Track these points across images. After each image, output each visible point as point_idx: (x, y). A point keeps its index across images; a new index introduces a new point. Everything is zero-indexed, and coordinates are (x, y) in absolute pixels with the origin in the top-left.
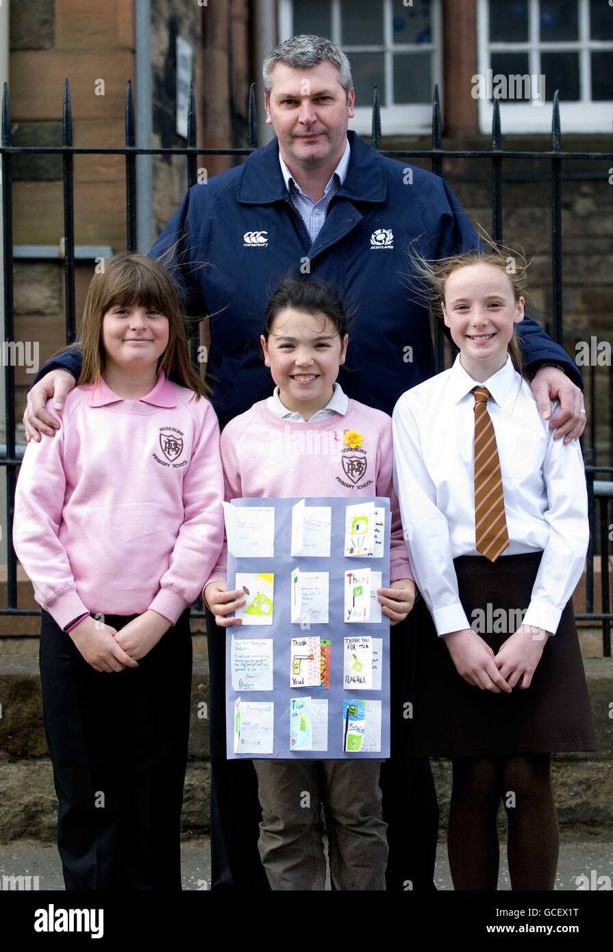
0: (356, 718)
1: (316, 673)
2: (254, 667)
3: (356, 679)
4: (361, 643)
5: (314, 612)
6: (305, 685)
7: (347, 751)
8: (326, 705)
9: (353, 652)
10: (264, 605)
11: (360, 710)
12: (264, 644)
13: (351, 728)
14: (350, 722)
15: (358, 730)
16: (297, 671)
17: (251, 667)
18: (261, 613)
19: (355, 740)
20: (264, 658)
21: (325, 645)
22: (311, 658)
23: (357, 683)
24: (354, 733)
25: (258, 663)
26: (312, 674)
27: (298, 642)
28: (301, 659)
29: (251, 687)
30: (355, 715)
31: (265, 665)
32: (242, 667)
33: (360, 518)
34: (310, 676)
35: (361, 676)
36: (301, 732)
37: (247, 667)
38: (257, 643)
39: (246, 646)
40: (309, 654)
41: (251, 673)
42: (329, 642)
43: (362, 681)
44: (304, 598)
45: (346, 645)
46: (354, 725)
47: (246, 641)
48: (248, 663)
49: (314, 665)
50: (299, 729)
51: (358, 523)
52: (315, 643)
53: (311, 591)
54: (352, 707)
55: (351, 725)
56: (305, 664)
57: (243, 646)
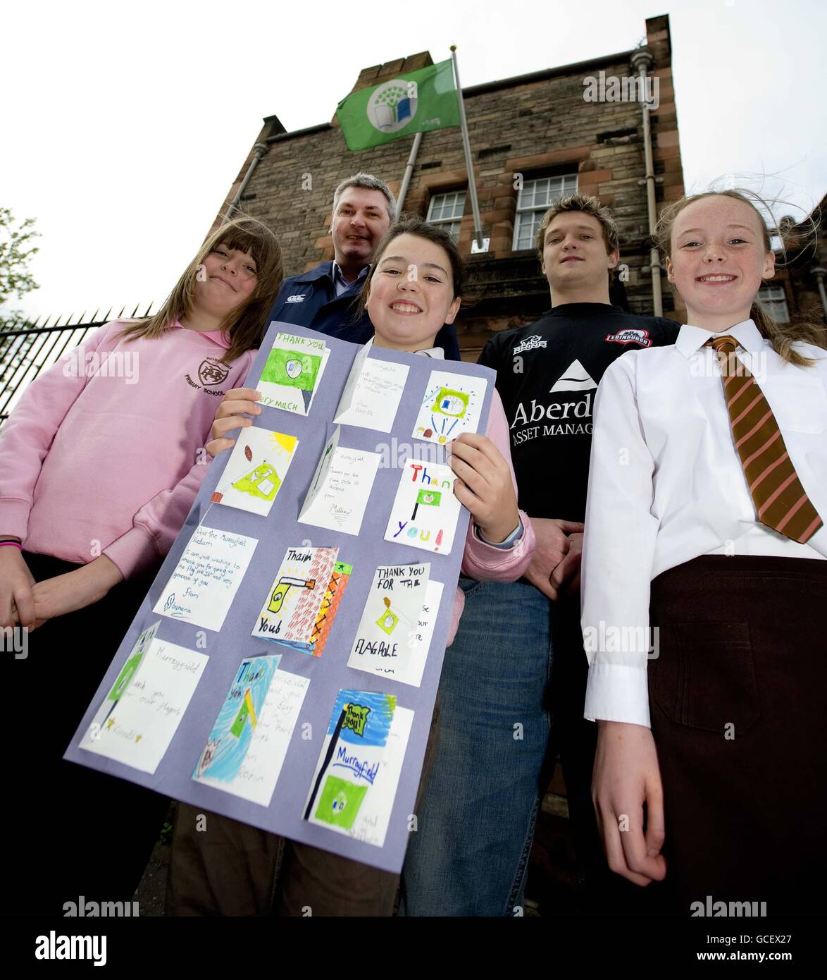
0: (360, 738)
1: (308, 618)
2: (206, 579)
3: (377, 647)
4: (406, 577)
5: (340, 511)
6: (280, 636)
7: (312, 818)
8: (303, 692)
9: (387, 593)
10: (266, 482)
11: (373, 719)
12: (241, 543)
13: (341, 760)
14: (341, 743)
15: (359, 769)
16: (275, 606)
17: (201, 577)
18: (255, 492)
19: (342, 797)
20: (231, 568)
21: (340, 572)
22: (310, 585)
23: (378, 656)
24: (347, 775)
25: (218, 574)
26: (300, 618)
27: (297, 554)
28: (291, 584)
29: (185, 613)
30: (359, 730)
31: (226, 581)
32: (187, 574)
33: (452, 393)
34: (295, 621)
35: (389, 642)
36: (231, 736)
37: (196, 575)
38: (230, 540)
39: (211, 540)
40: (309, 577)
41: (195, 589)
42: (348, 569)
43: (390, 652)
44: (331, 487)
45: (376, 580)
46: (348, 755)
47: (216, 532)
48: (200, 569)
49: (309, 599)
50: (229, 728)
51: (449, 398)
52: (326, 559)
53: (346, 478)
54: (357, 710)
55: (343, 751)
56: (295, 595)
57: (206, 539)
